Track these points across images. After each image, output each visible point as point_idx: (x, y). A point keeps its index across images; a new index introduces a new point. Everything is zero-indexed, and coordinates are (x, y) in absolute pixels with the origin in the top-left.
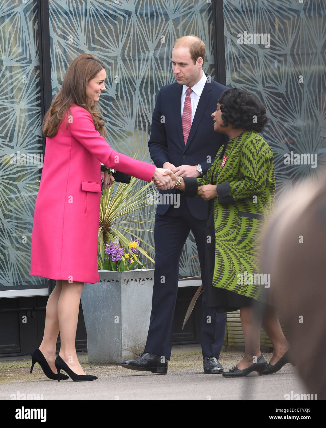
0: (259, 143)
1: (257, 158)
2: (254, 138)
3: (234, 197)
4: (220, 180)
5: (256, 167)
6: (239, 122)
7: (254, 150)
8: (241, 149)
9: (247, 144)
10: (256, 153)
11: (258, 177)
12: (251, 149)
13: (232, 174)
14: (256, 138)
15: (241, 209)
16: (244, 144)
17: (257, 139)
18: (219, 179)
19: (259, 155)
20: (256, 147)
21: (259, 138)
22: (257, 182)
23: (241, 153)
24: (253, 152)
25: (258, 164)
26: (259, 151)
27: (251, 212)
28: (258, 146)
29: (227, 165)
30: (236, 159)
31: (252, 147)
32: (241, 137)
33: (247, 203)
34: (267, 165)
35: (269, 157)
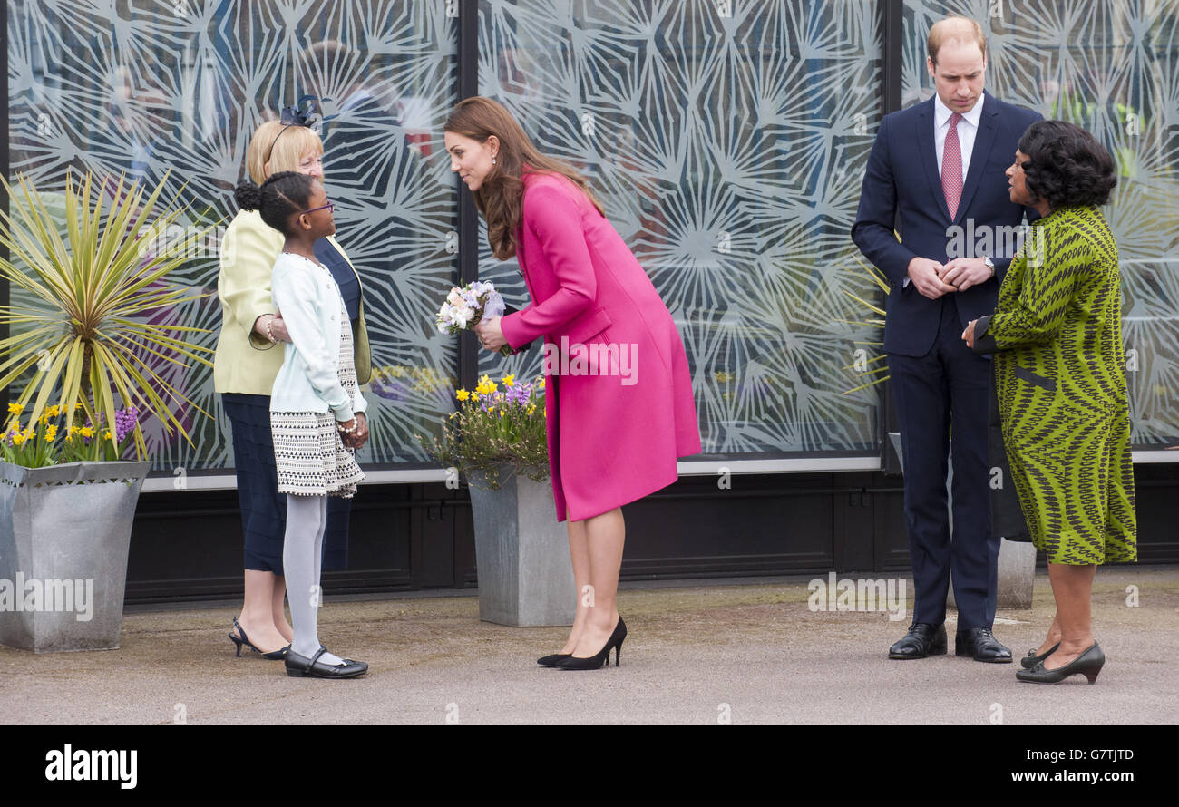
3: (997, 339)
5: (1040, 283)
6: (1062, 195)
11: (1038, 303)
15: (1023, 364)
20: (1053, 243)
22: (1036, 314)
25: (1046, 276)
26: (1055, 251)
27: (1035, 369)
33: (1032, 351)
34: (1069, 281)
35: (1077, 266)
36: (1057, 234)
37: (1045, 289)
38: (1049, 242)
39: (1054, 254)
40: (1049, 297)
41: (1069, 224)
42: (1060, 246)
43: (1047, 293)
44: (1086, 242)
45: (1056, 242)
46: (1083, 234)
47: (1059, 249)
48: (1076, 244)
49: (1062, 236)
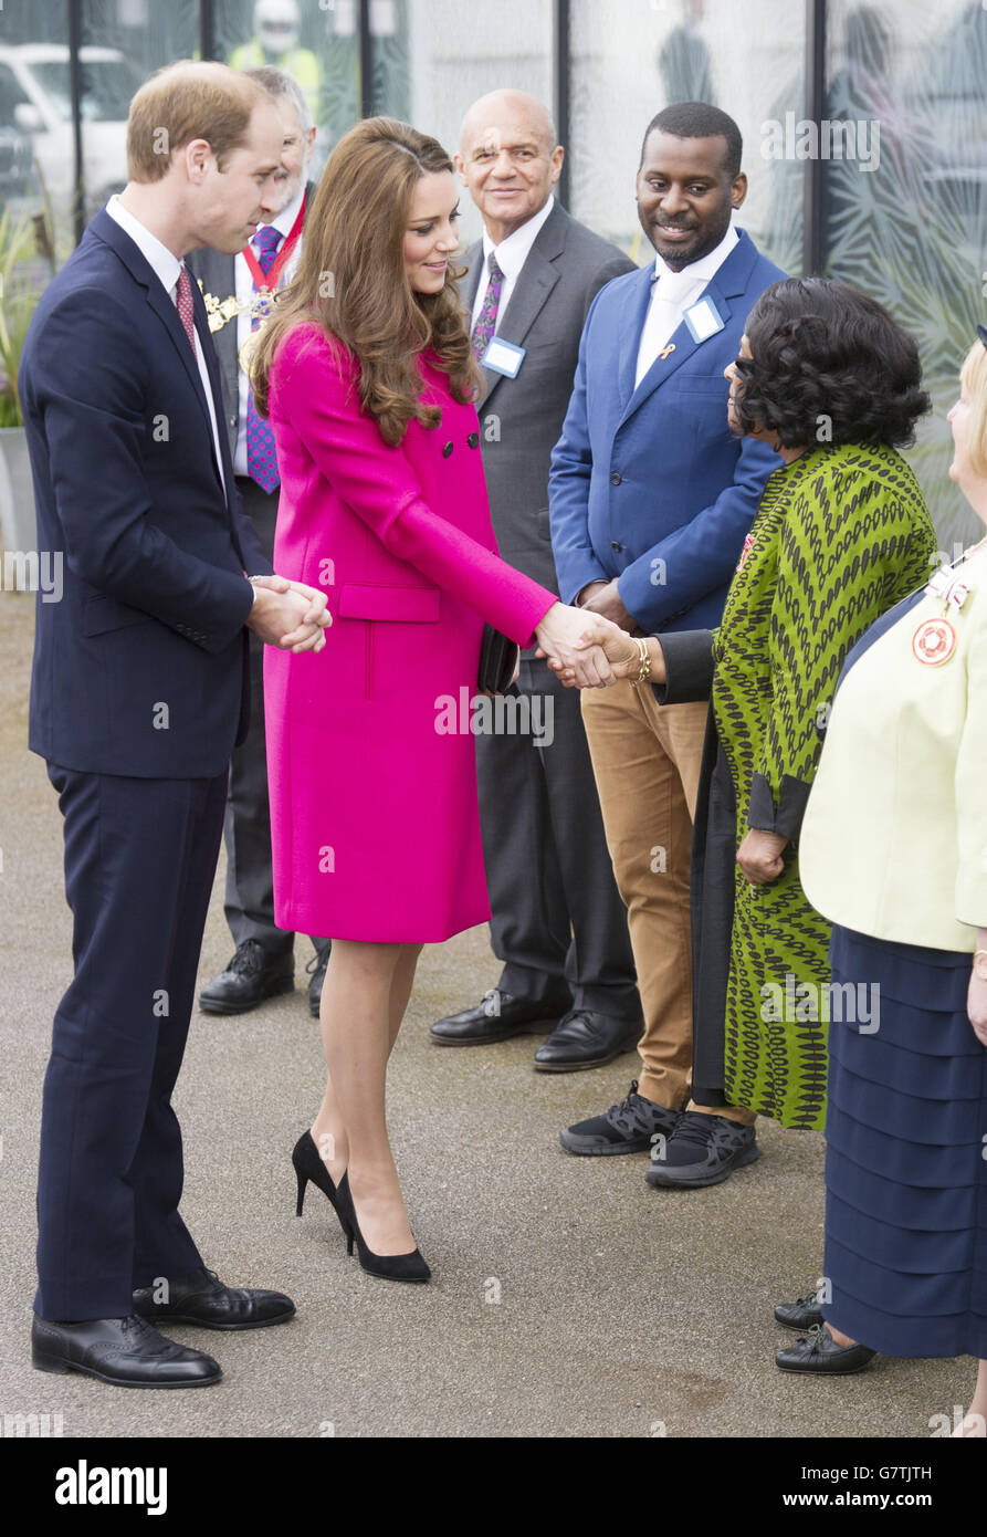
1: (828, 551)
2: (834, 469)
5: (821, 588)
7: (819, 519)
8: (784, 512)
9: (803, 495)
11: (823, 625)
12: (812, 514)
13: (745, 604)
14: (844, 467)
16: (794, 493)
17: (841, 472)
20: (832, 503)
23: (779, 528)
30: (762, 549)
31: (815, 505)
32: (806, 462)
34: (874, 573)
35: (885, 542)
36: (837, 486)
37: (832, 595)
38: (825, 504)
39: (838, 525)
40: (842, 608)
41: (855, 467)
42: (849, 510)
43: (837, 604)
44: (892, 498)
45: (838, 502)
46: (884, 481)
47: (846, 514)
48: (876, 502)
49: (847, 489)
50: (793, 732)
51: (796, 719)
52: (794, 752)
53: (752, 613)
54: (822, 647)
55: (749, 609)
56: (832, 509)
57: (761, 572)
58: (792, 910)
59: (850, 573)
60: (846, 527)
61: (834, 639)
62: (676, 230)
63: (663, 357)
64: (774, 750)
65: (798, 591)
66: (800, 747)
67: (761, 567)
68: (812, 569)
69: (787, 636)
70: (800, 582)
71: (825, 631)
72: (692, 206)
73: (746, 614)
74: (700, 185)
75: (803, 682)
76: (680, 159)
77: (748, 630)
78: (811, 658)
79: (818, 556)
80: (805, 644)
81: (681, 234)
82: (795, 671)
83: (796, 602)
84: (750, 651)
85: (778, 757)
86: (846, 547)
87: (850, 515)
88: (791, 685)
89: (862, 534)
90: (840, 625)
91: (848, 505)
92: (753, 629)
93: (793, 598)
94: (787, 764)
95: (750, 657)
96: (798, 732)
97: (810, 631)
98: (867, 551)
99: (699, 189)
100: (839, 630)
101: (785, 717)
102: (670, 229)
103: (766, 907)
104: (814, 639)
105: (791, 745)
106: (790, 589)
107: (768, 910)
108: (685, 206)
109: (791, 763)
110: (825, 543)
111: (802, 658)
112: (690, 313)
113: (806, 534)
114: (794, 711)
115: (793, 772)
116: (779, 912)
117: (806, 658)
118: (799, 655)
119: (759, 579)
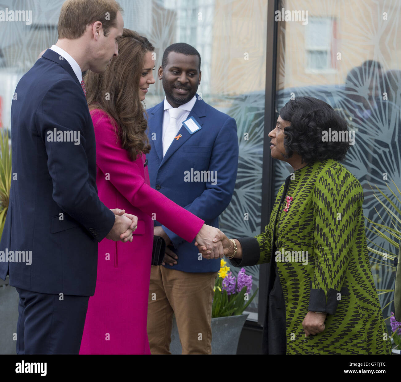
0: (340, 174)
1: (338, 198)
2: (331, 167)
4: (282, 233)
7: (333, 186)
8: (313, 184)
9: (323, 177)
10: (337, 189)
12: (329, 184)
13: (298, 222)
14: (335, 167)
16: (316, 177)
17: (337, 169)
18: (281, 231)
19: (342, 192)
21: (340, 167)
23: (312, 191)
24: (332, 189)
28: (338, 179)
29: (292, 209)
30: (305, 199)
31: (330, 180)
32: (312, 166)
34: (355, 206)
35: (357, 194)
39: (341, 188)
41: (338, 166)
42: (343, 182)
43: (344, 219)
44: (354, 178)
46: (349, 172)
48: (350, 179)
50: (331, 271)
51: (332, 266)
52: (332, 279)
53: (301, 226)
54: (340, 236)
55: (300, 224)
56: (337, 182)
57: (305, 209)
58: (325, 345)
59: (348, 206)
60: (343, 189)
61: (345, 233)
62: (183, 90)
63: (177, 139)
64: (323, 279)
65: (328, 214)
66: (335, 277)
67: (305, 207)
68: (333, 205)
69: (324, 233)
70: (328, 211)
71: (341, 230)
72: (190, 81)
73: (298, 226)
74: (192, 73)
75: (334, 251)
76: (186, 62)
77: (298, 233)
78: (337, 241)
79: (335, 200)
80: (333, 235)
81: (184, 92)
82: (330, 247)
83: (327, 219)
84: (299, 241)
85: (325, 282)
86: (345, 196)
87: (344, 184)
88: (328, 252)
89: (349, 191)
90: (346, 227)
91: (342, 180)
92: (301, 232)
93: (326, 218)
94: (329, 284)
95: (299, 244)
96: (333, 271)
97: (335, 230)
98: (352, 198)
99: (192, 75)
100: (347, 229)
101: (327, 265)
102: (181, 90)
103: (311, 345)
104: (337, 233)
105: (330, 276)
106: (324, 214)
107: (313, 346)
108: (188, 81)
109: (331, 283)
110: (337, 195)
111: (333, 241)
112: (185, 123)
113: (329, 192)
114: (331, 262)
115: (333, 287)
116: (318, 346)
117: (334, 241)
118: (331, 240)
119: (304, 211)
